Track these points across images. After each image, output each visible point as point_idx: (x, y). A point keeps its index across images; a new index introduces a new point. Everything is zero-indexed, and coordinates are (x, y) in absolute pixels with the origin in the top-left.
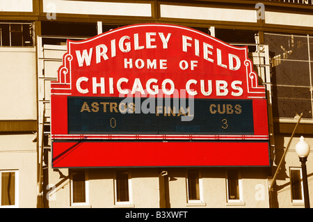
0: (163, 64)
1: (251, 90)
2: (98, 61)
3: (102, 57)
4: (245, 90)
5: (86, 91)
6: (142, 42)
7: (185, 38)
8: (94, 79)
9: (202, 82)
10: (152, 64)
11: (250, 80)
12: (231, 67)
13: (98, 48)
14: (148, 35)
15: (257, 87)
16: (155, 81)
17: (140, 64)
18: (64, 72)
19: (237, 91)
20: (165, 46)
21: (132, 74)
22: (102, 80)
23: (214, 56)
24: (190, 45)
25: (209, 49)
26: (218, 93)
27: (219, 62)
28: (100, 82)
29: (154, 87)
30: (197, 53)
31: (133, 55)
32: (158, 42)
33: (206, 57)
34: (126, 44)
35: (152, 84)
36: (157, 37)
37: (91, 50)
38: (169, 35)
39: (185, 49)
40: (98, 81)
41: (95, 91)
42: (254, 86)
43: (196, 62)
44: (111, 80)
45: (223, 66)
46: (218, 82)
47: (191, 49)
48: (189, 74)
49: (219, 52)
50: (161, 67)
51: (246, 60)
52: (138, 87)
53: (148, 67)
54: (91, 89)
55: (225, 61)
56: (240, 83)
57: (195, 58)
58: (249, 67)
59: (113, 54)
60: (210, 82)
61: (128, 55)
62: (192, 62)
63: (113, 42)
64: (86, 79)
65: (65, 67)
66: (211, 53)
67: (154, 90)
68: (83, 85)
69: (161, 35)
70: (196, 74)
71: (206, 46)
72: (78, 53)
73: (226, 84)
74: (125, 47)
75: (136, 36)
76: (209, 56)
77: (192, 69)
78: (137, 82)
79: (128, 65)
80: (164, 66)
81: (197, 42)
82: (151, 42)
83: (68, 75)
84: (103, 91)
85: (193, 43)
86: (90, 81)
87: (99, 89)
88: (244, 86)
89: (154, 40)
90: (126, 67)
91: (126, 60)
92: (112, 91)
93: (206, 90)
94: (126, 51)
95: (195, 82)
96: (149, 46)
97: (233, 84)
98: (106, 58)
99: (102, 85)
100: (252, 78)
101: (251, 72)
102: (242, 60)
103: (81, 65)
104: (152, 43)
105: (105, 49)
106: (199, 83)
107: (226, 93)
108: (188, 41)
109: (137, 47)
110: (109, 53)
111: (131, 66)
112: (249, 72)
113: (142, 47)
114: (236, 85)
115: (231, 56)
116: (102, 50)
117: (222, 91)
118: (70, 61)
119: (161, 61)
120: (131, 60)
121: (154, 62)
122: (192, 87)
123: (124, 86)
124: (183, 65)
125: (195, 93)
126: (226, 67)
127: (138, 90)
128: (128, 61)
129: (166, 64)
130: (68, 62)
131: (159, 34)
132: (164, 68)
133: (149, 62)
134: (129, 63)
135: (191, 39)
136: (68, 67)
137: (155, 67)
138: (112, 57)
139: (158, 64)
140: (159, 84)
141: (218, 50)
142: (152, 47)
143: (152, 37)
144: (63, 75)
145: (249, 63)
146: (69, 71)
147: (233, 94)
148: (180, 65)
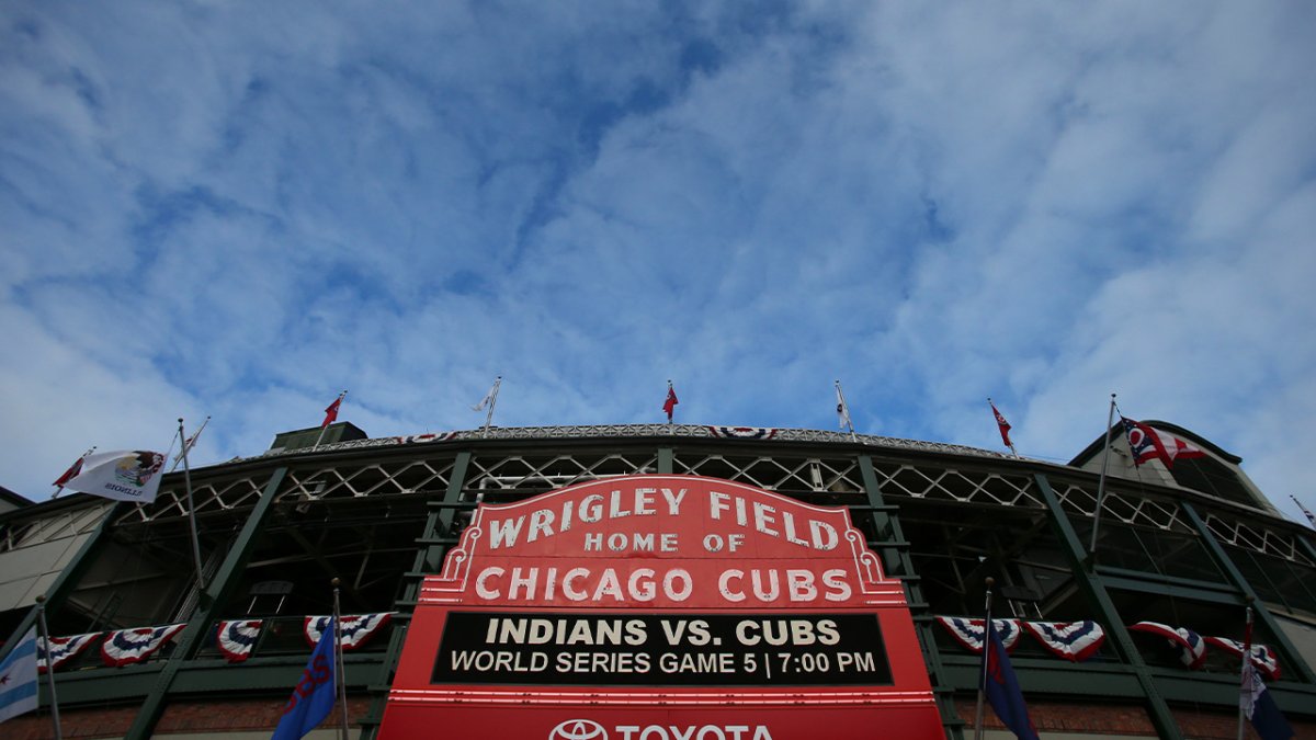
0: (667, 542)
1: (869, 586)
2: (532, 536)
3: (541, 532)
4: (855, 588)
5: (495, 594)
6: (627, 502)
7: (714, 497)
8: (517, 572)
9: (756, 575)
10: (644, 542)
11: (863, 567)
12: (818, 542)
13: (535, 517)
14: (639, 494)
15: (881, 582)
16: (650, 573)
17: (618, 542)
19: (839, 591)
20: (674, 510)
21: (598, 562)
22: (534, 573)
23: (779, 525)
24: (726, 507)
25: (766, 513)
26: (795, 597)
27: (791, 535)
28: (528, 577)
29: (646, 585)
30: (742, 519)
31: (607, 526)
32: (661, 503)
33: (760, 526)
34: (593, 508)
35: (643, 579)
36: (659, 497)
37: (521, 519)
38: (683, 492)
39: (715, 514)
40: (525, 575)
41: (513, 594)
42: (875, 577)
43: (741, 536)
44: (552, 573)
45: (799, 542)
46: (792, 574)
47: (729, 515)
48: (725, 559)
49: (788, 519)
50: (664, 547)
51: (849, 531)
52: (609, 585)
53: (635, 547)
54: (505, 591)
55: (803, 532)
56: (842, 573)
57: (737, 529)
58: (857, 543)
59: (565, 524)
60: (773, 575)
61: (593, 528)
62: (732, 538)
63: (568, 507)
64: (499, 571)
65: (462, 550)
66: (771, 519)
67: (645, 590)
68: (490, 584)
69: (667, 493)
70: (743, 559)
71: (759, 509)
72: (494, 525)
73: (809, 576)
74: (590, 513)
75: (616, 496)
76: (768, 525)
77: (733, 549)
78: (610, 575)
79: (593, 545)
80: (669, 545)
81: (740, 503)
82: (645, 504)
83: (464, 565)
84: (530, 595)
85: (732, 504)
86: (508, 577)
87: (522, 589)
88: (851, 579)
89: (650, 500)
90: (588, 546)
91: (589, 536)
92: (549, 595)
93: (766, 589)
94: (591, 520)
95: (739, 574)
96: (639, 509)
97: (827, 577)
98: (548, 531)
99: (531, 583)
100: (868, 562)
101: (864, 553)
102: (840, 530)
103: (494, 544)
104: (647, 506)
105: (550, 516)
106: (748, 577)
107: (812, 595)
108: (722, 501)
109: (615, 511)
110: (556, 525)
111: (599, 546)
112: (858, 552)
113: (628, 512)
114: (834, 578)
115: (814, 526)
116: (542, 519)
117: (802, 591)
118: (476, 539)
119: (664, 538)
120: (600, 536)
121: (650, 539)
122: (734, 585)
123: (578, 584)
124: (713, 543)
125: (740, 597)
126: (807, 543)
127: (608, 592)
128: (594, 537)
129: (675, 542)
130: (470, 540)
131: (663, 490)
132: (670, 549)
133: (638, 538)
134: (594, 541)
135: (726, 497)
136: (468, 548)
137: (651, 547)
138: (562, 530)
139: (657, 540)
140: (659, 580)
141: (786, 514)
142: (647, 512)
143: (647, 495)
144: (454, 563)
145: (854, 537)
146: (468, 555)
147: (830, 596)
148: (707, 543)
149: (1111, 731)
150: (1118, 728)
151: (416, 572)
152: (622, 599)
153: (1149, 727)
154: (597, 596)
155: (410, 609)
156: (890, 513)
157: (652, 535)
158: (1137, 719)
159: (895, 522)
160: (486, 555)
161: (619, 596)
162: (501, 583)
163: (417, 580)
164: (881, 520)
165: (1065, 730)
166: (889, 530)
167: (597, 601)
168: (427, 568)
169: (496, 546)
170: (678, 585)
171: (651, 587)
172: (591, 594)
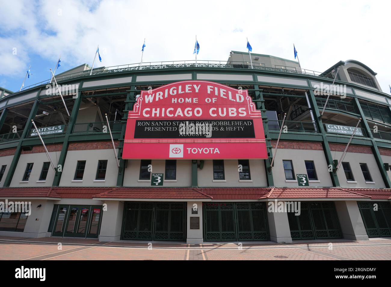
0: (195, 100)
1: (252, 112)
2: (157, 99)
3: (159, 98)
4: (248, 113)
5: (148, 116)
6: (184, 89)
7: (209, 87)
8: (154, 109)
9: (220, 110)
10: (189, 100)
11: (250, 107)
12: (238, 100)
13: (157, 94)
14: (187, 86)
15: (255, 111)
16: (190, 109)
17: (181, 100)
18: (137, 106)
19: (243, 114)
20: (197, 91)
22: (158, 109)
23: (227, 95)
24: (212, 90)
25: (224, 92)
26: (230, 115)
27: (230, 98)
28: (157, 111)
29: (189, 112)
30: (216, 94)
31: (178, 96)
32: (193, 89)
33: (222, 95)
34: (174, 91)
35: (188, 111)
37: (153, 95)
38: (199, 86)
39: (209, 92)
40: (156, 110)
41: (153, 115)
42: (254, 110)
43: (216, 98)
44: (163, 109)
45: (232, 100)
46: (230, 109)
47: (213, 92)
48: (211, 105)
49: (230, 93)
50: (194, 102)
51: (247, 97)
52: (179, 112)
53: (186, 102)
54: (151, 114)
55: (234, 97)
56: (244, 109)
57: (216, 96)
58: (249, 100)
59: (166, 96)
60: (225, 109)
61: (174, 97)
62: (213, 99)
63: (167, 91)
64: (149, 109)
65: (138, 104)
66: (225, 93)
67: (189, 114)
68: (147, 112)
69: (195, 86)
70: (217, 105)
71: (222, 90)
72: (146, 96)
73: (235, 109)
74: (173, 93)
75: (180, 87)
77: (214, 102)
78: (179, 110)
79: (174, 101)
80: (196, 101)
81: (216, 89)
82: (189, 89)
83: (139, 108)
84: (158, 115)
85: (214, 89)
86: (151, 111)
87: (156, 114)
88: (247, 111)
89: (190, 88)
90: (173, 102)
91: (173, 99)
92: (163, 115)
93: (223, 113)
94: (173, 94)
95: (215, 109)
96: (187, 91)
97: (240, 110)
98: (161, 98)
99: (158, 112)
100: (252, 106)
101: (251, 103)
102: (245, 97)
103: (147, 102)
105: (162, 93)
106: (218, 110)
107: (235, 115)
108: (211, 88)
109: (180, 92)
110: (163, 96)
111: (176, 102)
112: (249, 103)
113: (184, 92)
114: (242, 110)
115: (238, 95)
116: (160, 94)
117: (233, 114)
118: (141, 101)
119: (194, 99)
120: (176, 99)
121: (190, 99)
122: (214, 112)
123: (171, 112)
124: (208, 100)
125: (215, 115)
126: (235, 100)
127: (179, 114)
128: (174, 99)
129: (197, 100)
130: (140, 101)
131: (194, 85)
132: (196, 102)
133: (187, 99)
134: (174, 100)
135: (212, 87)
136: (139, 103)
137: (190, 102)
138: (165, 97)
139: (192, 100)
140: (193, 111)
141: (229, 92)
142: (189, 92)
143: (189, 87)
144: (136, 107)
145: (249, 98)
146: (140, 105)
147: (240, 115)
148: (206, 100)
149: (311, 149)
150: (314, 148)
151: (126, 110)
152: (183, 116)
153: (322, 148)
154: (176, 115)
155: (126, 120)
156: (260, 91)
157: (191, 98)
158: (319, 146)
159: (261, 94)
160: (144, 105)
161: (182, 115)
162: (150, 112)
163: (127, 112)
164: (257, 93)
165: (299, 149)
166: (259, 96)
167: (176, 117)
168: (129, 109)
169: (147, 103)
170: (198, 112)
171: (191, 113)
172: (174, 115)
